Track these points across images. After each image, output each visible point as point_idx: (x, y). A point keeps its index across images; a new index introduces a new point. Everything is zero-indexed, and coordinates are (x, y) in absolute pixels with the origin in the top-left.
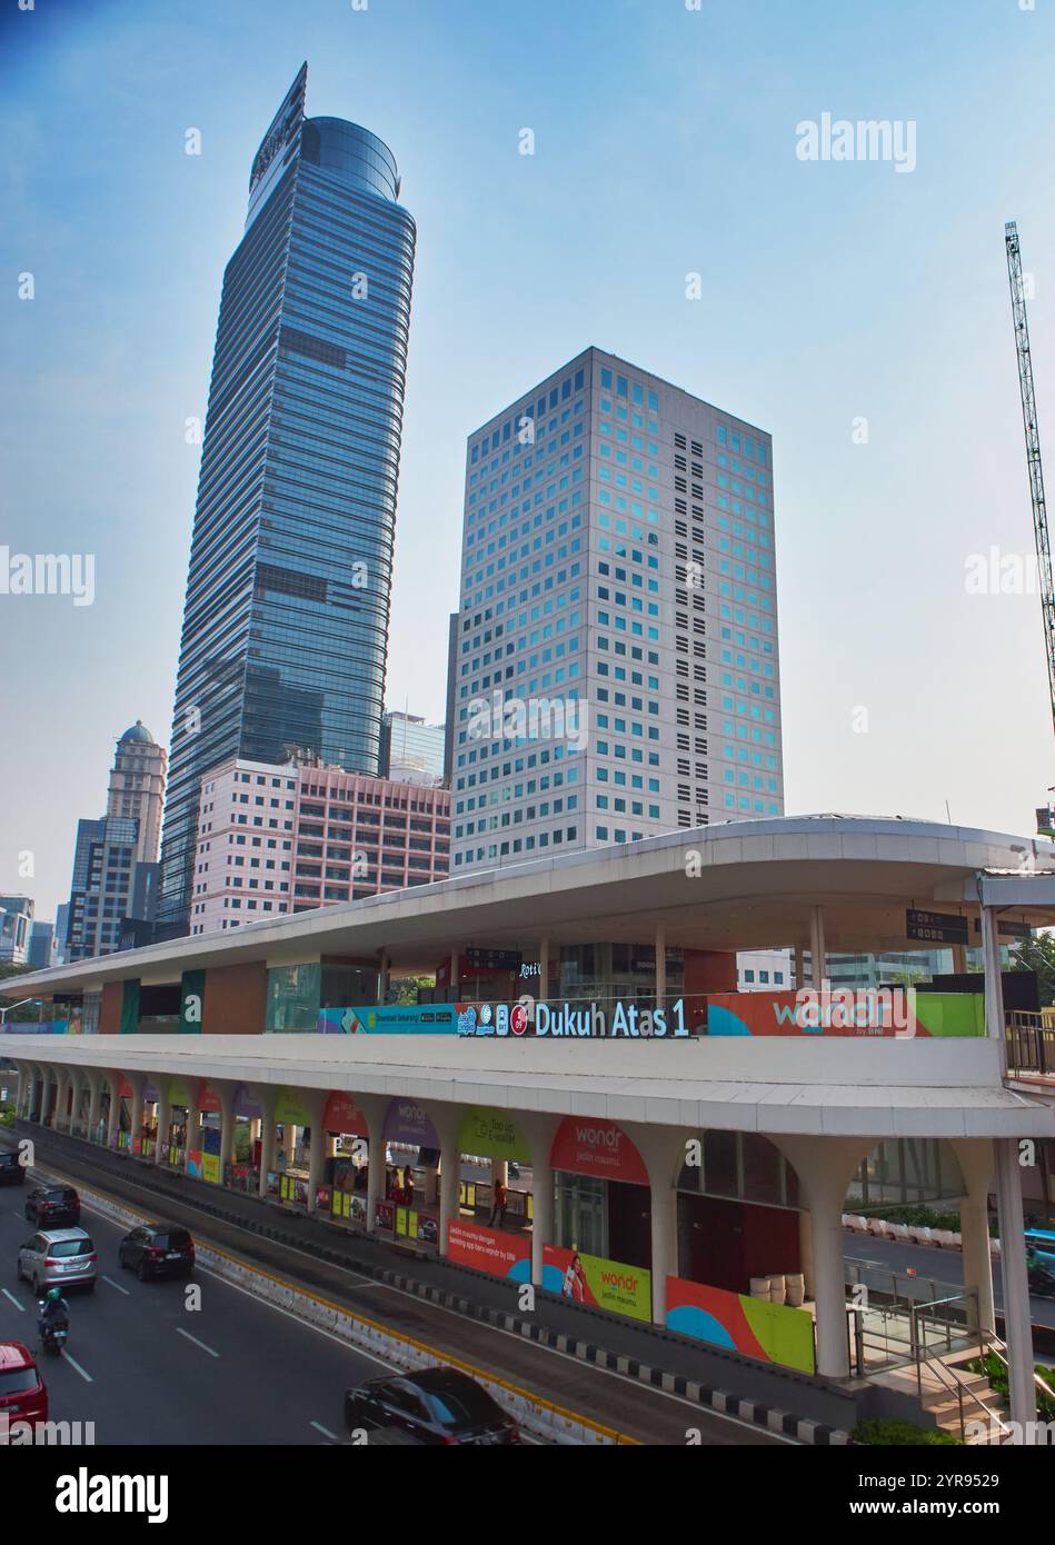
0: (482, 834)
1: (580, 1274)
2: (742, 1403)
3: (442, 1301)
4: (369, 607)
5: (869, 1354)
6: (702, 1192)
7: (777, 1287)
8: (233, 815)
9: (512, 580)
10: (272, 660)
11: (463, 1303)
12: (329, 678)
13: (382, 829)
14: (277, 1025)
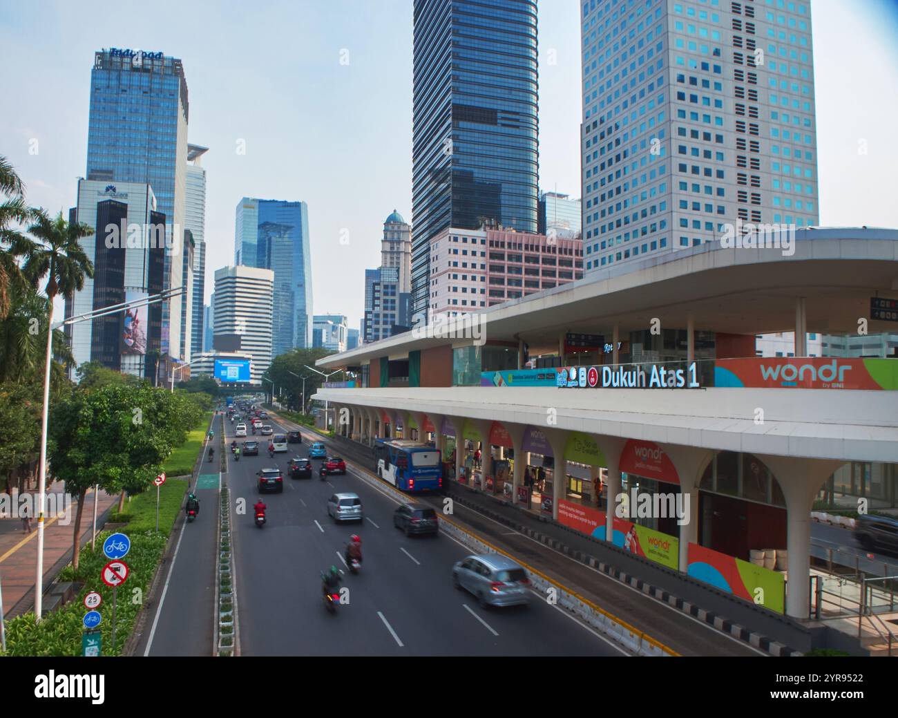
0: (604, 266)
1: (635, 537)
2: (733, 626)
3: (554, 546)
4: (524, 125)
5: (825, 606)
6: (715, 491)
7: (770, 556)
8: (450, 262)
9: (617, 94)
10: (467, 165)
11: (566, 548)
12: (503, 173)
13: (541, 266)
14: (459, 383)
